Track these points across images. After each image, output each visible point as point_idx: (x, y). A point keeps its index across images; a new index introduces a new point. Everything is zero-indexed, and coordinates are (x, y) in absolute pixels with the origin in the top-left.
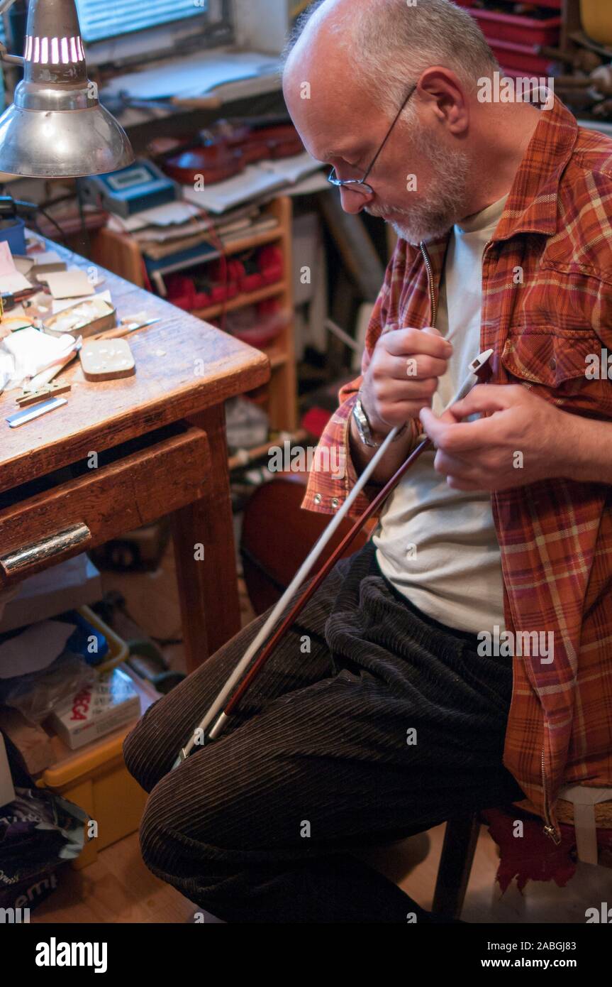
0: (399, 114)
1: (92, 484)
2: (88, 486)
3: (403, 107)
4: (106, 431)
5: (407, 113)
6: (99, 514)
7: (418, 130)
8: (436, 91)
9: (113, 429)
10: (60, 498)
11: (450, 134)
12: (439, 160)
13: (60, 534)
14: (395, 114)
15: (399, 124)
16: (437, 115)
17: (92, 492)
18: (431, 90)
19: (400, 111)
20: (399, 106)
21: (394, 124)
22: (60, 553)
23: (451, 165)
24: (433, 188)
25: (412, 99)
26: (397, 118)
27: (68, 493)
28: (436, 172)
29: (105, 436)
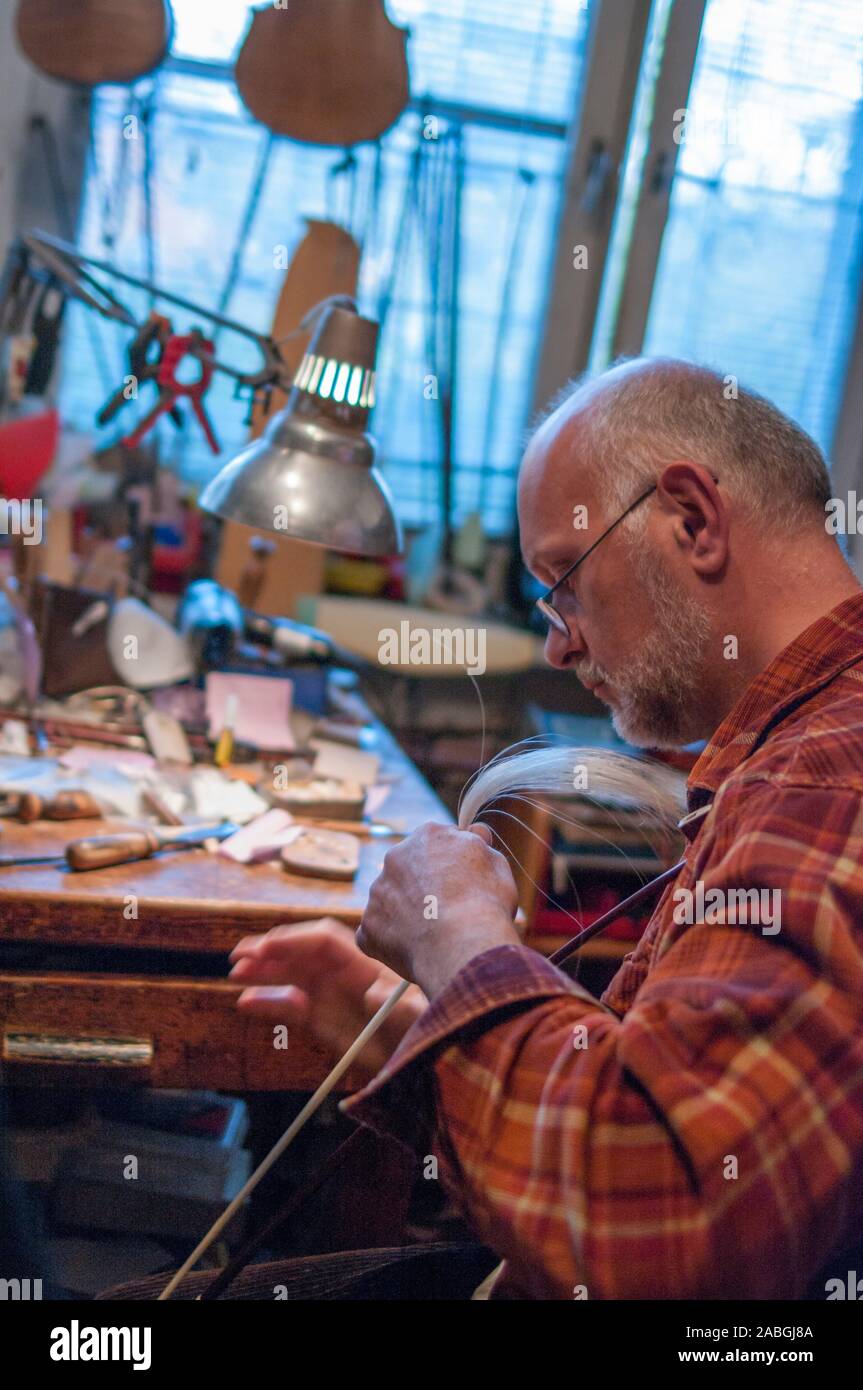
0: (623, 516)
1: (184, 991)
2: (177, 991)
3: (632, 508)
4: (229, 921)
5: (635, 519)
6: (181, 1041)
7: (642, 546)
8: (685, 500)
9: (243, 923)
10: (128, 988)
11: (693, 573)
12: (666, 604)
13: (108, 1042)
14: (618, 515)
15: (619, 531)
16: (675, 534)
17: (181, 1001)
18: (679, 497)
19: (626, 513)
20: (628, 507)
21: (611, 528)
22: (93, 1064)
23: (684, 620)
24: (650, 647)
25: (649, 500)
26: (619, 521)
27: (142, 987)
28: (657, 623)
29: (226, 928)
